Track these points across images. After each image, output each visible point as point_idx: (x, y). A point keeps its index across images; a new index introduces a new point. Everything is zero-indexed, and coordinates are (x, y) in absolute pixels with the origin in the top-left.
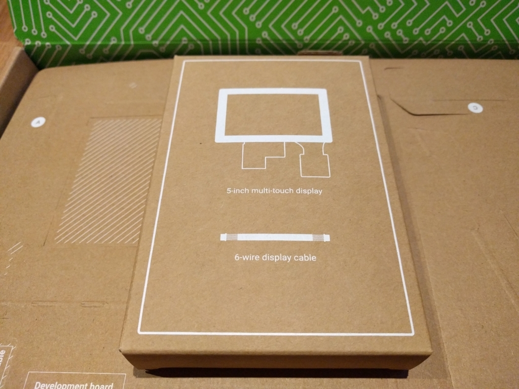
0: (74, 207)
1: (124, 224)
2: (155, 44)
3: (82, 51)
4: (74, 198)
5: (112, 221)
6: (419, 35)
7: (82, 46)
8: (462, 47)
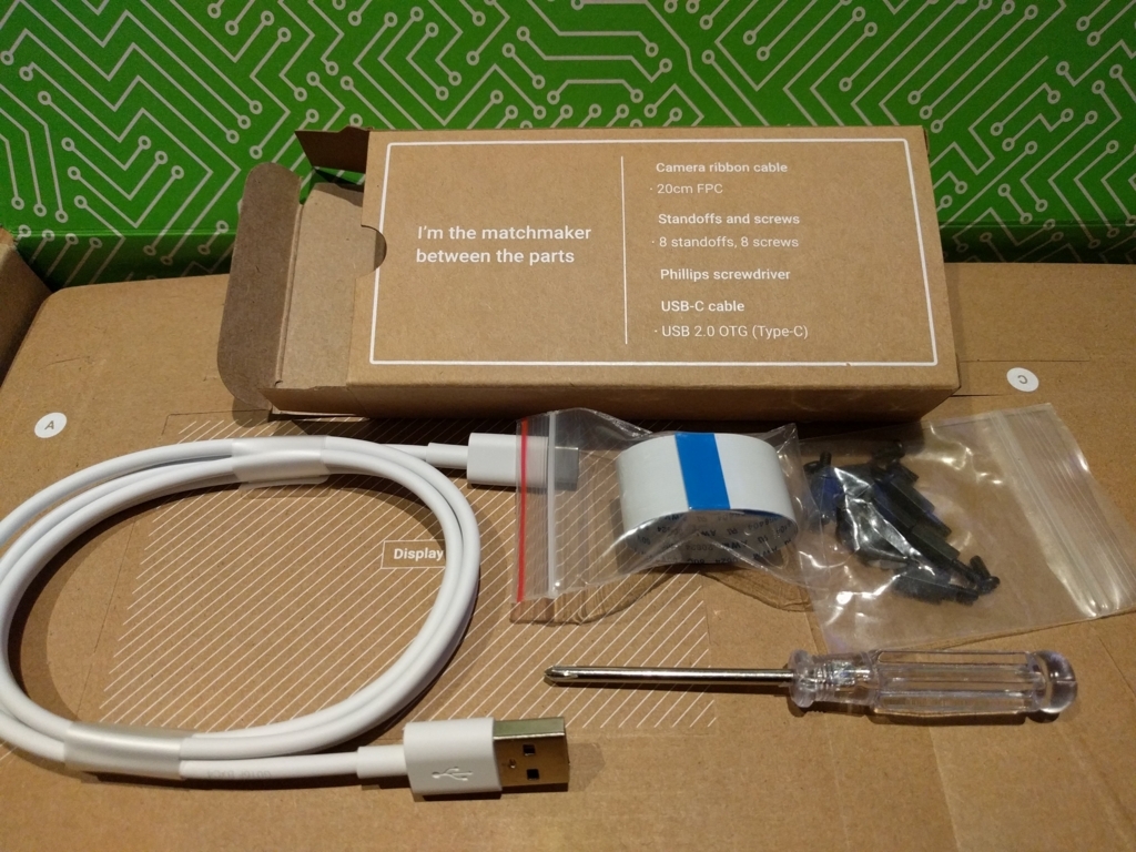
3: (150, 250)
7: (150, 240)
8: (990, 235)
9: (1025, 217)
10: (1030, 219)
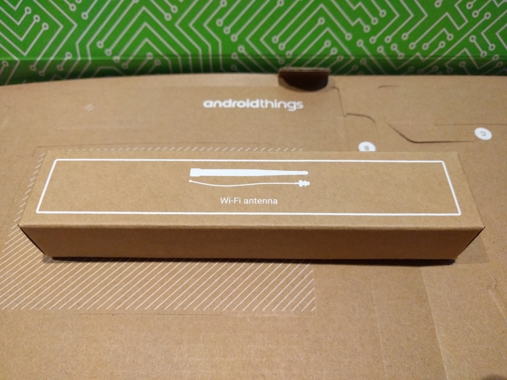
0: (9, 261)
1: (68, 283)
2: (116, 60)
3: (33, 68)
4: (10, 249)
5: (54, 280)
6: (415, 51)
7: (32, 62)
8: (464, 63)
9: (483, 53)
10: (486, 55)
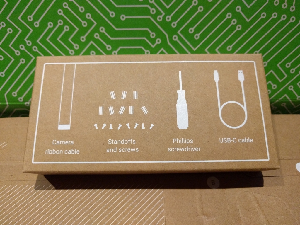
2: (27, 104)
8: (285, 104)
9: (299, 98)
